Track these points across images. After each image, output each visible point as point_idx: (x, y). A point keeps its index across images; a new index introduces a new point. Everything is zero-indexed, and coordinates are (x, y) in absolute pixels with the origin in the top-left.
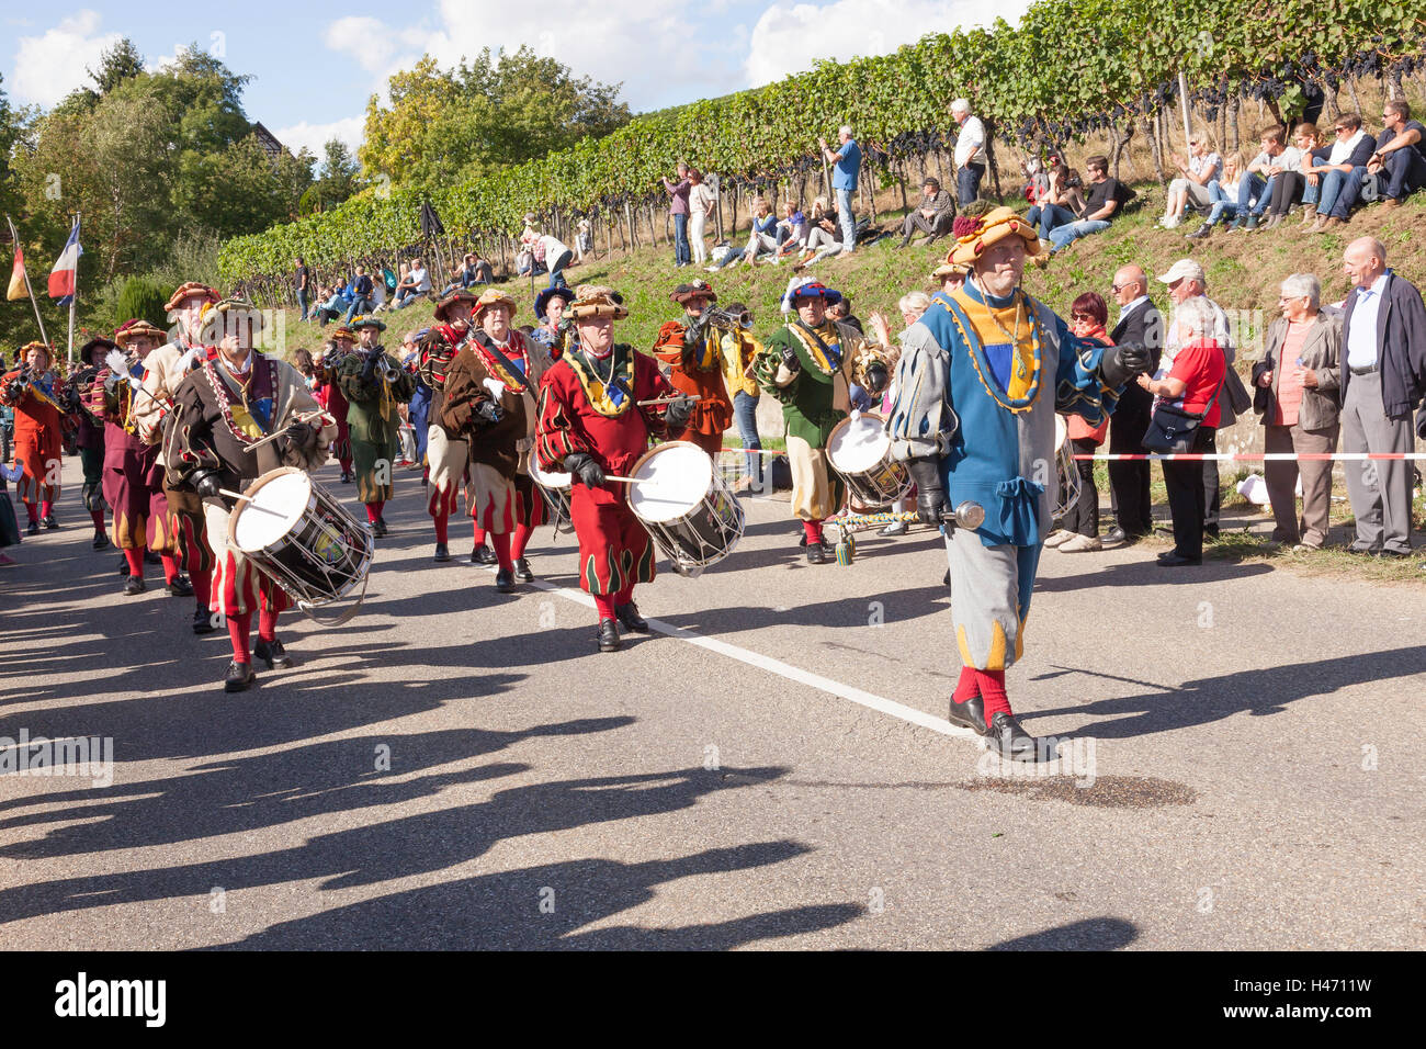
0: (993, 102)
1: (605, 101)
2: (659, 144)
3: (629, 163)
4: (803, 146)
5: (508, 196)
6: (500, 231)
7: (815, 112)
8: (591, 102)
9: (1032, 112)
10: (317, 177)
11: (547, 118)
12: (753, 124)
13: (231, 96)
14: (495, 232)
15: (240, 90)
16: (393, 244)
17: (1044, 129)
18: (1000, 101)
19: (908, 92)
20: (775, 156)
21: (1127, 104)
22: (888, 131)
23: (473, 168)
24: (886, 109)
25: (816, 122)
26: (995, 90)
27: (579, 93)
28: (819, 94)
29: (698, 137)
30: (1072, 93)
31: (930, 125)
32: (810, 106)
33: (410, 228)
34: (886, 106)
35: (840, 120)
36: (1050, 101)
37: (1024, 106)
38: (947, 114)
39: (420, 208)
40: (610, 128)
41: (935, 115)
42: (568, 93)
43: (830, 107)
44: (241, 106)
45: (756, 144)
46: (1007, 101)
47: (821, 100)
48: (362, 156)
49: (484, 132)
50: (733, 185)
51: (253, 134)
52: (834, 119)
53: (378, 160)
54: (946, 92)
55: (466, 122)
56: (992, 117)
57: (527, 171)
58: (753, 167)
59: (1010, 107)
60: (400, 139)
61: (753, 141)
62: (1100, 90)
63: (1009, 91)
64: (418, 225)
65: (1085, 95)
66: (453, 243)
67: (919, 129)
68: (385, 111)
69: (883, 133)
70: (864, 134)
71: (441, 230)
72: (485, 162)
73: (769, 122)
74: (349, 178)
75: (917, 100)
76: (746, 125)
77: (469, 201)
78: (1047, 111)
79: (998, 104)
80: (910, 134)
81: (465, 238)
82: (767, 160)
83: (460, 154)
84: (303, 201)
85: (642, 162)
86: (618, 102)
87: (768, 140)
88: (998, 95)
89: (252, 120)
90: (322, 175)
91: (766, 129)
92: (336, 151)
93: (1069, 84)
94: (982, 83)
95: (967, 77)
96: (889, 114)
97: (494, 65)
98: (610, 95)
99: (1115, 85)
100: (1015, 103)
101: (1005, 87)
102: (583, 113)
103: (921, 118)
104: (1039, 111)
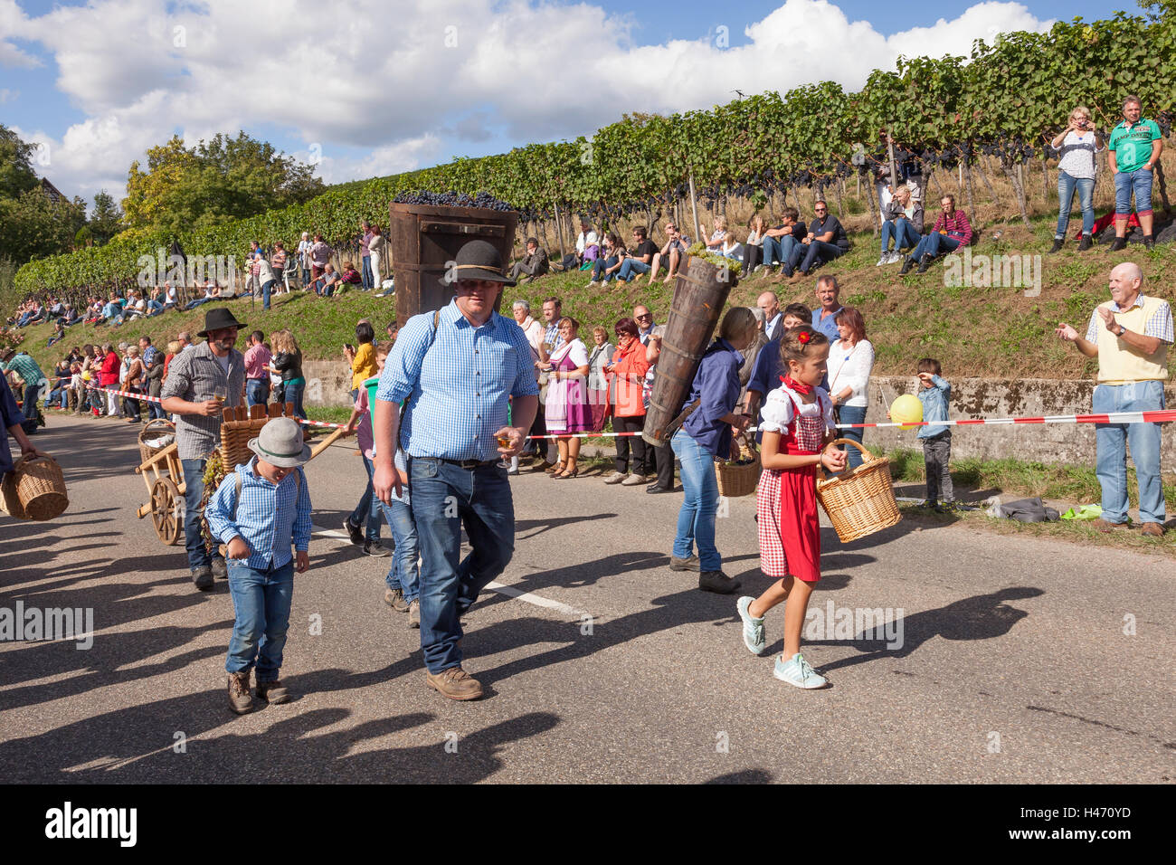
0: (572, 190)
1: (305, 176)
2: (346, 208)
3: (325, 220)
5: (236, 239)
8: (295, 175)
9: (597, 199)
10: (89, 219)
11: (264, 185)
13: (22, 157)
15: (30, 154)
17: (605, 210)
18: (577, 191)
19: (517, 182)
21: (657, 196)
23: (207, 218)
24: (502, 192)
27: (285, 168)
28: (457, 180)
29: (373, 204)
30: (622, 187)
31: (530, 204)
32: (450, 187)
34: (502, 189)
36: (608, 192)
37: (592, 195)
38: (541, 197)
40: (311, 195)
41: (534, 197)
42: (278, 169)
44: (30, 166)
46: (581, 191)
47: (458, 183)
48: (126, 206)
49: (216, 193)
51: (40, 186)
53: (138, 209)
54: (541, 183)
55: (200, 185)
56: (571, 201)
57: (249, 224)
59: (583, 194)
60: (154, 195)
62: (640, 186)
63: (583, 184)
65: (631, 189)
67: (523, 206)
68: (144, 175)
72: (215, 213)
74: (113, 221)
75: (522, 187)
77: (207, 241)
78: (607, 198)
79: (575, 192)
80: (518, 209)
83: (197, 208)
84: (78, 236)
85: (334, 220)
86: (315, 176)
88: (575, 186)
89: (40, 177)
90: (93, 218)
92: (104, 201)
93: (621, 181)
94: (565, 178)
95: (556, 174)
96: (504, 195)
97: (224, 146)
98: (309, 171)
99: (650, 183)
100: (586, 192)
101: (580, 181)
102: (289, 182)
103: (525, 199)
104: (601, 198)
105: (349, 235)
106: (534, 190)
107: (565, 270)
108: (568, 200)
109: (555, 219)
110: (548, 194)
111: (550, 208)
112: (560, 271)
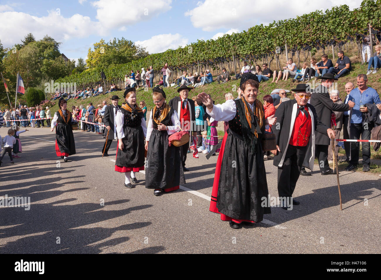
0: (240, 50)
1: (143, 51)
2: (159, 59)
3: (151, 63)
4: (193, 60)
5: (122, 71)
6: (120, 79)
7: (196, 52)
8: (140, 51)
9: (249, 53)
10: (76, 66)
11: (130, 54)
12: (181, 55)
13: (56, 47)
14: (118, 79)
15: (58, 46)
16: (94, 81)
17: (252, 57)
18: (241, 50)
19: (220, 48)
20: (186, 62)
21: (272, 51)
22: (214, 57)
23: (112, 65)
24: (214, 52)
25: (196, 54)
26: (240, 48)
27: (137, 49)
28: (198, 48)
29: (168, 57)
30: (259, 48)
31: (224, 56)
32: (195, 51)
33: (98, 77)
34: (214, 51)
35: (202, 54)
36: (254, 50)
37: (247, 52)
38: (228, 53)
39: (101, 73)
40: (144, 57)
41: (225, 53)
42: (134, 49)
43: (200, 51)
44: (58, 50)
45: (182, 59)
46: (243, 50)
47: (198, 49)
48: (87, 61)
49: (115, 57)
50: (176, 69)
51: (61, 56)
52: (201, 54)
53: (91, 63)
54: (228, 48)
55: (111, 55)
56: (239, 54)
57: (127, 66)
58: (181, 65)
59: (244, 52)
60: (96, 58)
61: (181, 59)
62: (266, 48)
63: (244, 48)
64: (100, 77)
65: (262, 49)
66: (108, 81)
67: (221, 56)
68: (93, 52)
69: (213, 57)
70: (208, 57)
71: (105, 78)
72: (115, 63)
73: (185, 54)
74: (83, 67)
75: (221, 50)
76: (180, 55)
77: (113, 72)
78: (253, 53)
79: (241, 51)
80: (219, 58)
81: (111, 80)
82: (184, 63)
83: (110, 62)
84: (73, 72)
85: (154, 63)
86: (146, 51)
87: (185, 58)
88: (241, 49)
89: (61, 53)
90: (77, 66)
91: (185, 56)
92: (81, 61)
93: (259, 46)
94: (237, 46)
95: (234, 44)
96: (214, 53)
97: (117, 42)
98: (144, 50)
99: (270, 47)
100: (245, 51)
101: (243, 47)
102: (138, 53)
103: (222, 54)
104: (251, 53)
105: (159, 68)
106: (226, 51)
107: (237, 79)
108: (238, 54)
109: (233, 61)
110: (231, 52)
111: (231, 57)
112: (235, 80)
